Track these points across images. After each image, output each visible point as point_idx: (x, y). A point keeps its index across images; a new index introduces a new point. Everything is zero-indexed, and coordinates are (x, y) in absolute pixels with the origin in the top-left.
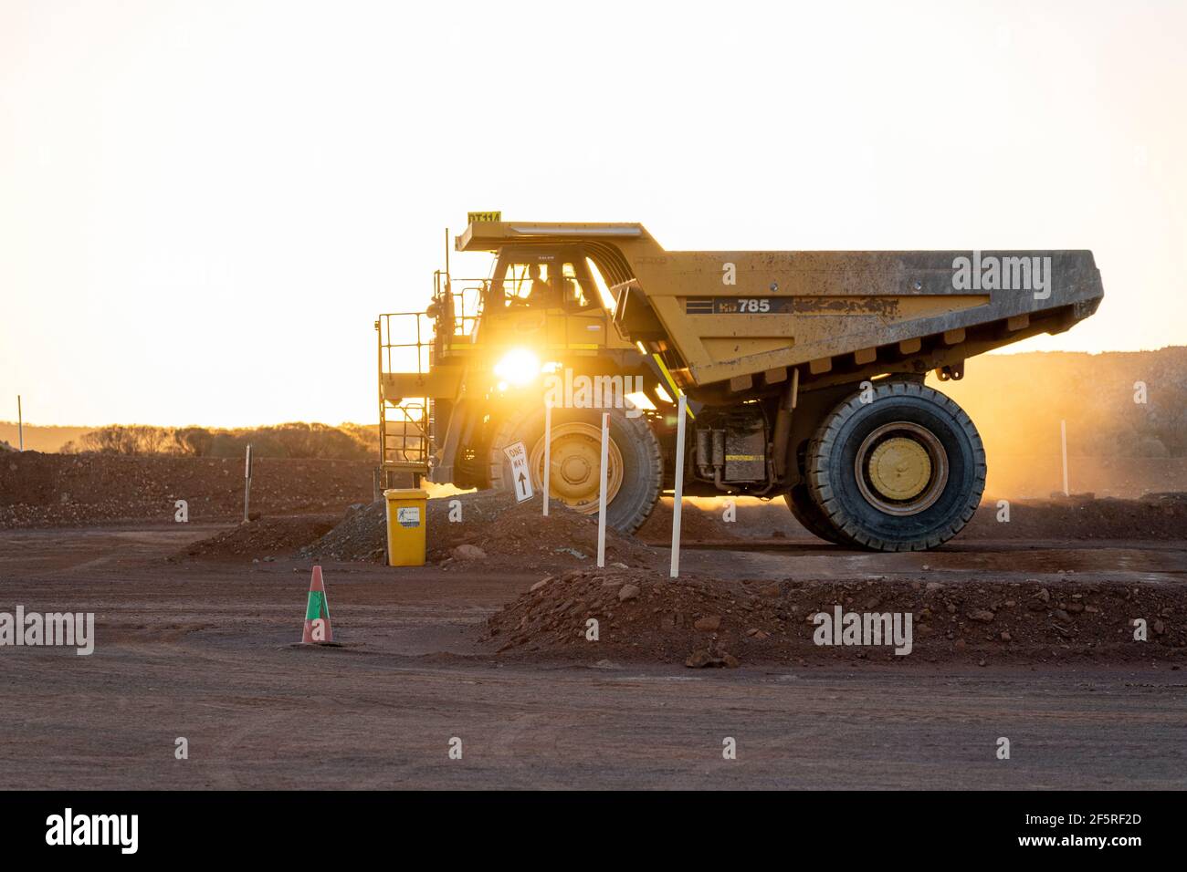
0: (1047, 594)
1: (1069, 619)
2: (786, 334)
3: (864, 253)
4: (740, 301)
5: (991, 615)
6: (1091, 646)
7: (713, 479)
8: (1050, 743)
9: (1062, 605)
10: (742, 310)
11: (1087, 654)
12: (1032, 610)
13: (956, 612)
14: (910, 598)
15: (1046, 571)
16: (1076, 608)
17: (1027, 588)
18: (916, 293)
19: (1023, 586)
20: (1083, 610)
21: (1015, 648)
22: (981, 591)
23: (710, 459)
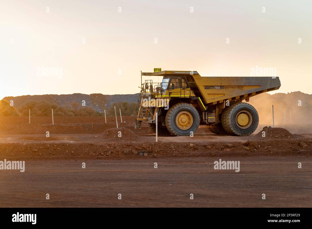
0: (49, 145)
1: (54, 151)
2: (223, 93)
3: (238, 77)
4: (215, 87)
5: (37, 150)
6: (59, 156)
7: (205, 122)
8: (50, 177)
9: (52, 148)
10: (215, 88)
11: (57, 158)
12: (46, 149)
13: (30, 149)
14: (20, 147)
15: (49, 141)
16: (55, 148)
17: (45, 144)
18: (247, 85)
19: (44, 144)
20: (57, 149)
21: (42, 157)
22: (35, 145)
23: (205, 118)
